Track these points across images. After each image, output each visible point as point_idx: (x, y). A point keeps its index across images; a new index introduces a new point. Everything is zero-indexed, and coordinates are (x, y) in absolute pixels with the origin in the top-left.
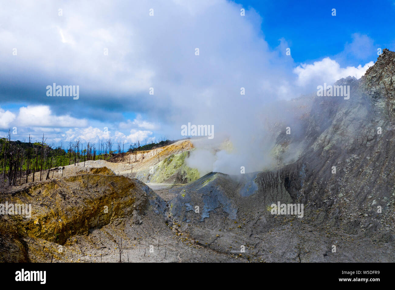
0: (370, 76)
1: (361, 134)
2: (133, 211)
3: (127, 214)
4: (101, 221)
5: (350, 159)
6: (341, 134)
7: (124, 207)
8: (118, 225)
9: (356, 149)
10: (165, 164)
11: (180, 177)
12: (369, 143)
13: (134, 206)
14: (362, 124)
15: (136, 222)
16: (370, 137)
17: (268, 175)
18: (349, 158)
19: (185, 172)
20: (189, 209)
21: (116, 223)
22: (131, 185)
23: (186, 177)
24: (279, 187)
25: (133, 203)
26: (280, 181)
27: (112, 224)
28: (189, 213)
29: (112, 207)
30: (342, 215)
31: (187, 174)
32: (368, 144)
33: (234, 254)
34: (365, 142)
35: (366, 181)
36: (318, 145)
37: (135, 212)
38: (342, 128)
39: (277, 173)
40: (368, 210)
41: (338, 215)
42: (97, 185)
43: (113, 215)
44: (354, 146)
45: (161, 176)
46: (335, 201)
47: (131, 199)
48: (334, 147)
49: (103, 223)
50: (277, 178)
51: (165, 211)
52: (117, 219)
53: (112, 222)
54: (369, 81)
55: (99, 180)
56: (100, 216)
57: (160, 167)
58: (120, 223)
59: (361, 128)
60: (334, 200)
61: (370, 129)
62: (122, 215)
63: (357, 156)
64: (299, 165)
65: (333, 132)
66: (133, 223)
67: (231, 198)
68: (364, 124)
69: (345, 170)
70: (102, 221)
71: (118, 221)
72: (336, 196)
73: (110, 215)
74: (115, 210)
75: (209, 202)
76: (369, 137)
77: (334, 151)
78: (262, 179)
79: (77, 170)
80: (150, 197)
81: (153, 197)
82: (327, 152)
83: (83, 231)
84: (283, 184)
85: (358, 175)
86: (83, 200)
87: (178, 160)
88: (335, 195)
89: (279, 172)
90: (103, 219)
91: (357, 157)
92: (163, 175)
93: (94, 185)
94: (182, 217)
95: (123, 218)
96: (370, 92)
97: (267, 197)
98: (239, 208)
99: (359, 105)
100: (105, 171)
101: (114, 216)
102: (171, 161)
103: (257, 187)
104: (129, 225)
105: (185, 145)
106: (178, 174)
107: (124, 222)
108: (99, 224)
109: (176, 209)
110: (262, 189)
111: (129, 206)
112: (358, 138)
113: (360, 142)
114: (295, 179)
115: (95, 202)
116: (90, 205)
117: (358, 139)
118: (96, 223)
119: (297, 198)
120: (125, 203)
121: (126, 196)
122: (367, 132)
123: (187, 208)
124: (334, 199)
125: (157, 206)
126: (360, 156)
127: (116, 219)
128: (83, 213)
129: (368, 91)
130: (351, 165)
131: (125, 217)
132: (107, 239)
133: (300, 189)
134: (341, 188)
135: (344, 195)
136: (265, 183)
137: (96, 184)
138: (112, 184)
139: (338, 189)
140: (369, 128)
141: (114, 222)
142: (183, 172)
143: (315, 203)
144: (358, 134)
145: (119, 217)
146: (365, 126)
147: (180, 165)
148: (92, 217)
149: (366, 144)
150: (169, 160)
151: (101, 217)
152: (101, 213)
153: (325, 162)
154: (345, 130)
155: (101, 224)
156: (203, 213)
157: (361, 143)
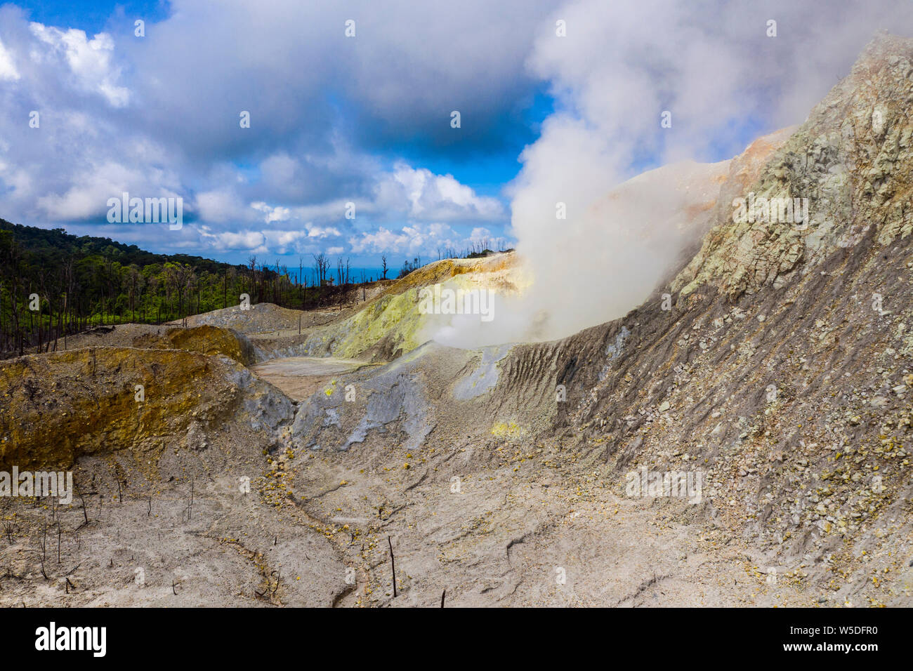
0: (825, 104)
1: (766, 257)
2: (189, 423)
3: (174, 430)
4: (111, 441)
5: (724, 319)
6: (724, 257)
7: (169, 416)
8: (150, 449)
9: (748, 294)
10: (370, 317)
11: (388, 346)
12: (782, 281)
13: (195, 414)
14: (771, 232)
15: (192, 445)
16: (785, 266)
17: (533, 351)
18: (722, 316)
19: (401, 336)
20: (331, 421)
21: (145, 447)
22: (201, 369)
23: (399, 347)
24: (546, 379)
25: (193, 406)
26: (553, 367)
27: (136, 447)
28: (326, 429)
29: (138, 414)
30: (643, 453)
31: (404, 340)
32: (779, 283)
33: (334, 523)
34: (772, 276)
35: (728, 376)
36: (681, 280)
37: (192, 427)
38: (729, 241)
39: (556, 348)
40: (697, 446)
41: (635, 452)
42: (118, 370)
43: (140, 431)
44: (745, 286)
45: (356, 343)
46: (649, 419)
47: (189, 400)
48: (703, 287)
49: (116, 445)
50: (550, 359)
51: (281, 423)
52: (148, 439)
53: (137, 443)
54: (818, 118)
55: (127, 358)
56: (108, 432)
57: (359, 322)
58: (156, 446)
59: (768, 242)
60: (648, 416)
61: (788, 245)
62: (161, 430)
63: (740, 313)
64: (612, 331)
65: (709, 250)
66: (186, 448)
67: (433, 400)
68: (775, 232)
69: (703, 345)
70: (116, 442)
71: (150, 441)
72: (653, 408)
73: (132, 430)
74: (143, 420)
75: (380, 408)
76: (782, 266)
77: (700, 298)
78: (517, 360)
79: (139, 333)
80: (250, 395)
81: (256, 394)
82: (686, 298)
83: (59, 461)
84: (557, 373)
85: (720, 360)
86: (73, 399)
87: (392, 310)
88: (653, 406)
89: (562, 345)
90: (117, 438)
91: (742, 316)
92: (362, 340)
93: (113, 370)
94: (308, 438)
95: (163, 436)
96: (812, 149)
97: (508, 403)
98: (436, 425)
99: (775, 183)
100: (204, 335)
101: (141, 433)
102: (384, 310)
103: (497, 379)
104: (173, 451)
105: (442, 270)
106: (386, 340)
107: (165, 444)
108: (108, 447)
109: (302, 421)
110: (505, 383)
111: (180, 412)
112: (757, 268)
113: (761, 276)
114: (590, 363)
115: (100, 404)
116: (86, 410)
117: (756, 270)
118: (98, 444)
119: (579, 407)
120: (171, 407)
121: (178, 393)
122: (781, 251)
123: (327, 421)
124: (648, 413)
125: (260, 413)
126: (749, 312)
127: (146, 438)
128: (60, 427)
129: (808, 145)
130: (719, 334)
131: (167, 435)
132: (110, 478)
133: (592, 386)
134: (675, 390)
135: (673, 405)
136: (518, 369)
137: (117, 368)
138: (155, 367)
139: (666, 391)
140: (787, 242)
141: (142, 444)
142: (397, 337)
143: (605, 422)
144: (757, 257)
145: (155, 435)
146: (778, 236)
147: (397, 320)
148: (86, 433)
149: (773, 282)
150: (379, 308)
151: (111, 435)
152: (112, 425)
153: (671, 325)
154: (734, 246)
155: (112, 448)
156: (355, 433)
157: (764, 278)
